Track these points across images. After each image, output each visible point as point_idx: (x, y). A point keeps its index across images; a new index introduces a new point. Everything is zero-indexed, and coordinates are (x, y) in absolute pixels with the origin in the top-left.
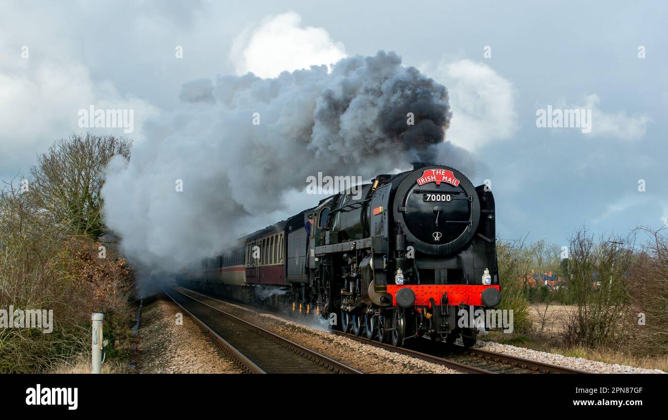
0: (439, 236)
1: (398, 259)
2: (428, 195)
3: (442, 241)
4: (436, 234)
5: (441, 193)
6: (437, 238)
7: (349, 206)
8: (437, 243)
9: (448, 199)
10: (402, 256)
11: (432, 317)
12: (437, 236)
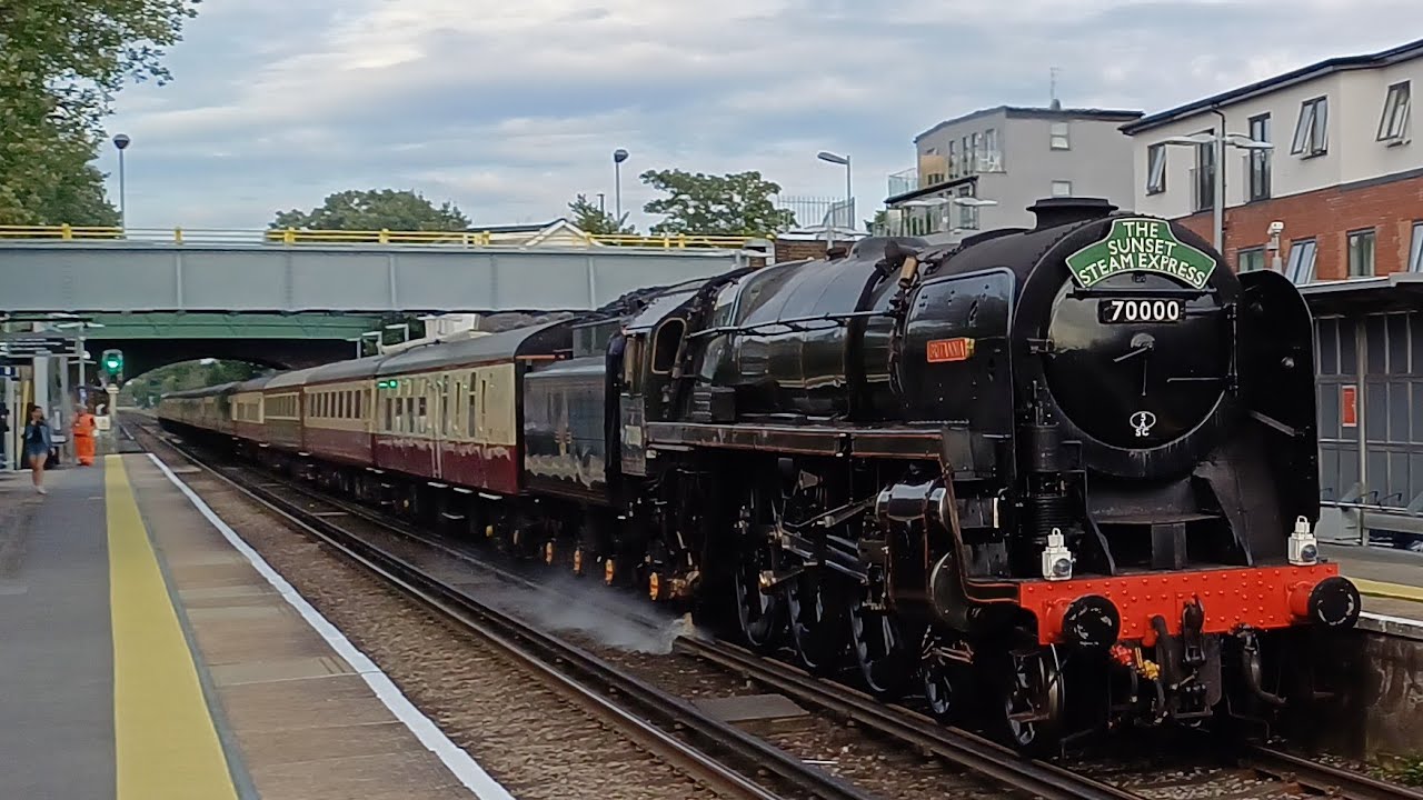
0: (1147, 423)
1: (1045, 499)
2: (1114, 303)
3: (1157, 436)
4: (1138, 418)
5: (1152, 296)
6: (1142, 430)
7: (786, 323)
8: (1142, 443)
9: (1173, 313)
10: (1052, 489)
11: (1159, 671)
12: (1143, 424)
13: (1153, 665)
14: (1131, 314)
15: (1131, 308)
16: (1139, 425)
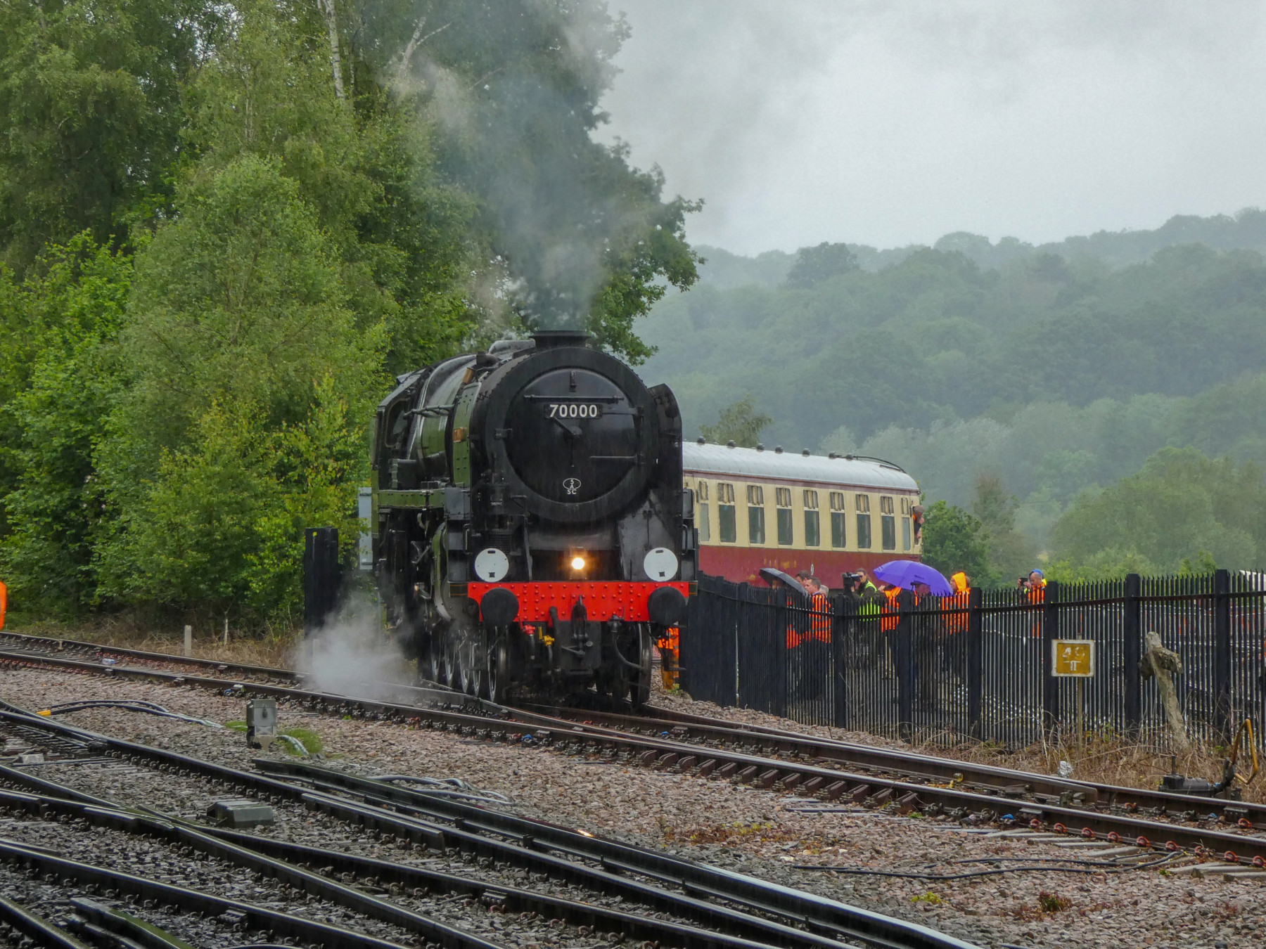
0: (575, 486)
1: (497, 532)
2: (551, 406)
4: (569, 481)
5: (579, 401)
6: (572, 490)
8: (572, 499)
10: (502, 525)
11: (553, 643)
12: (572, 486)
13: (550, 638)
14: (563, 413)
15: (563, 409)
16: (569, 487)
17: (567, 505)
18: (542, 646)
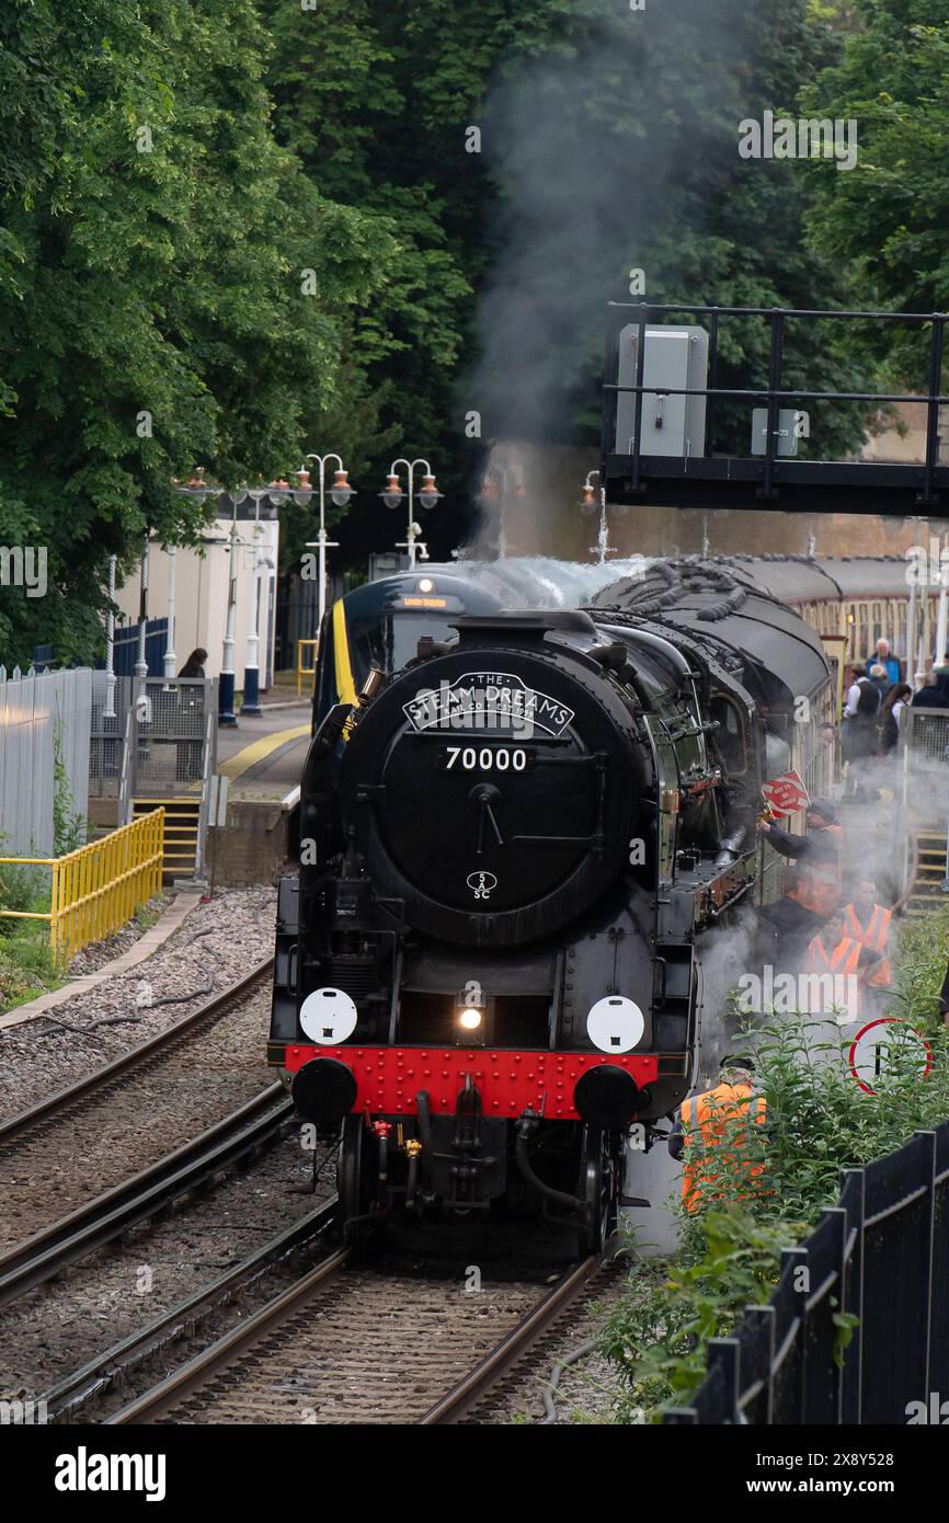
0: (487, 884)
1: (338, 960)
3: (499, 900)
4: (477, 877)
5: (494, 743)
6: (481, 892)
10: (356, 948)
11: (420, 1152)
12: (482, 885)
13: (416, 1144)
14: (469, 762)
15: (469, 755)
16: (477, 886)
17: (473, 916)
18: (399, 1155)
